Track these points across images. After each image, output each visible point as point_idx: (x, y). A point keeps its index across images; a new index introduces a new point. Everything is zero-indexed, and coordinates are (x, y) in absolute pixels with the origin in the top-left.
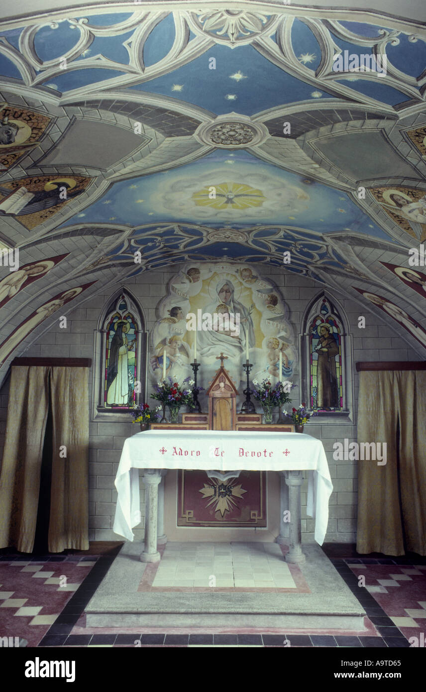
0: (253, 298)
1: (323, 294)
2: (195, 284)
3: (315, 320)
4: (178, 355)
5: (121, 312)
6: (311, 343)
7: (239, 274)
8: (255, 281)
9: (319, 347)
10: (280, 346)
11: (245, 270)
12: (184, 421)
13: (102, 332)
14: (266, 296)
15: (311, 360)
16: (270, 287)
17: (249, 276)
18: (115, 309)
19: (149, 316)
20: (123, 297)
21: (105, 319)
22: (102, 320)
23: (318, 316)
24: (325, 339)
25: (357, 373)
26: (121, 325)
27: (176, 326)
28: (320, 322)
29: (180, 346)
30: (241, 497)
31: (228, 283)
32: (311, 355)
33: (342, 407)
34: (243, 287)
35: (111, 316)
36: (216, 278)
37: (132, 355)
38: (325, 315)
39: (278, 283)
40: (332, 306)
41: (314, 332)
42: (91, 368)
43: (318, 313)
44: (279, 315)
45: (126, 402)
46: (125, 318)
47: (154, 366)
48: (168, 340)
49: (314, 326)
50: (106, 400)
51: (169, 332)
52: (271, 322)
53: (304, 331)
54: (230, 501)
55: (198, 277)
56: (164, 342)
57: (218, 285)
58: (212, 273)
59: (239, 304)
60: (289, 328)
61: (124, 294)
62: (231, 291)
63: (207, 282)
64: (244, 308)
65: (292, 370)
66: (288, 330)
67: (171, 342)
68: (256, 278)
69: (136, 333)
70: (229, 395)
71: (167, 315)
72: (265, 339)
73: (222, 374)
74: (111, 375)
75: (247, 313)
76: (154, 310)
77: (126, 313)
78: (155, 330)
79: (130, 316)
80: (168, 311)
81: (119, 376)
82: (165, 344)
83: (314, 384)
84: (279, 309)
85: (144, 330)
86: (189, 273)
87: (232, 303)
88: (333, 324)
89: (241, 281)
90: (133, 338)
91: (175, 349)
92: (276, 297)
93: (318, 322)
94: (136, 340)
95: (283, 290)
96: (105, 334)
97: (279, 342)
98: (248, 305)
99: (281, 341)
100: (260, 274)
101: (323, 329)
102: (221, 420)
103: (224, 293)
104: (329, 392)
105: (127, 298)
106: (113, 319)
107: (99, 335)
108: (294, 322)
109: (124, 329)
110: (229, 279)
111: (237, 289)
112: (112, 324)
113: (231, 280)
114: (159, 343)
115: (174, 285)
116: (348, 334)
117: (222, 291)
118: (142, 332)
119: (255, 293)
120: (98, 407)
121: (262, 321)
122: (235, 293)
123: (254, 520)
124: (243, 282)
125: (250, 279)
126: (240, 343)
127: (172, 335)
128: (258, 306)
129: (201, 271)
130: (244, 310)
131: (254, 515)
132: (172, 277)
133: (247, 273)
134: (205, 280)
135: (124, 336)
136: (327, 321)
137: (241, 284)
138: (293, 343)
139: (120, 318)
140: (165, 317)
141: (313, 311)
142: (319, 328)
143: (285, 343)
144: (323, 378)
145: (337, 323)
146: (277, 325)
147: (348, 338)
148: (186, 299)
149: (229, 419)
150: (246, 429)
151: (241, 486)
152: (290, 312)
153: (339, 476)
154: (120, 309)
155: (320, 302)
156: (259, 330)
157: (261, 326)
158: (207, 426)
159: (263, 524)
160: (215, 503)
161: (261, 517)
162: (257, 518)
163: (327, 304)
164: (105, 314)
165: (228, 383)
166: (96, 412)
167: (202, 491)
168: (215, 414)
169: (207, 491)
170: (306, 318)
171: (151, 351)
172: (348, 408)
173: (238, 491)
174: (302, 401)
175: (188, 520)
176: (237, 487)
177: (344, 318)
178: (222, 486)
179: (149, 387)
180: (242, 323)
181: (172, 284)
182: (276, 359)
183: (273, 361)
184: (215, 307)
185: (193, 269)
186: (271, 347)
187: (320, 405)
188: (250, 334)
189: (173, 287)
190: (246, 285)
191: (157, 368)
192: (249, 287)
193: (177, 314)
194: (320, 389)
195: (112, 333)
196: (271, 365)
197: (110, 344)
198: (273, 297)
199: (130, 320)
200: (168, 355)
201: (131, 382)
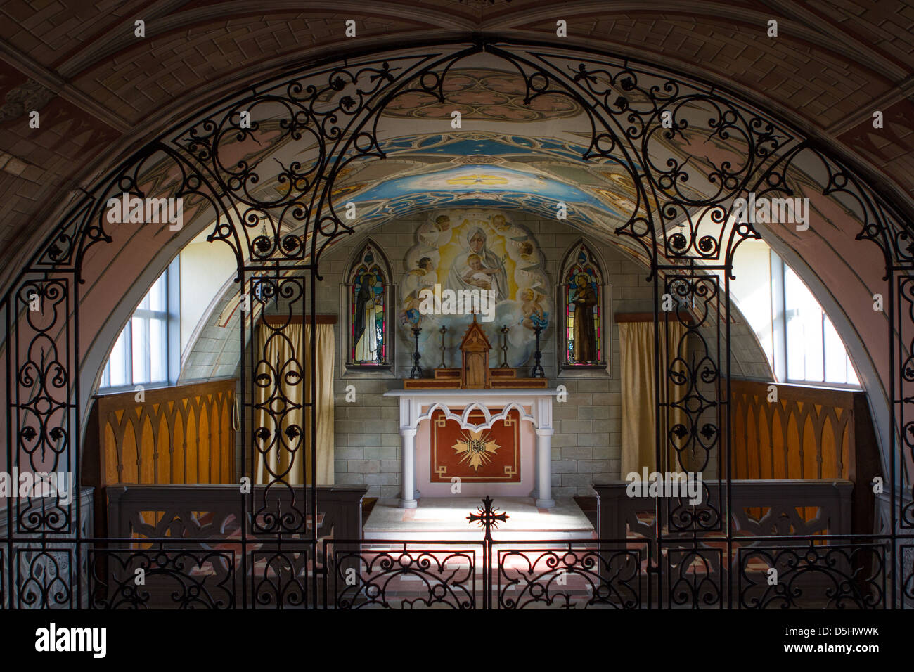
0: (507, 247)
1: (580, 241)
2: (445, 232)
3: (572, 269)
5: (367, 264)
6: (567, 293)
7: (491, 220)
8: (509, 228)
9: (577, 297)
10: (535, 298)
11: (498, 216)
12: (436, 376)
13: (347, 285)
14: (519, 244)
15: (568, 311)
16: (524, 234)
17: (502, 223)
18: (360, 261)
19: (397, 268)
20: (369, 248)
21: (350, 271)
22: (348, 271)
23: (576, 264)
24: (583, 289)
25: (614, 324)
26: (368, 277)
27: (425, 278)
28: (578, 271)
30: (495, 452)
31: (480, 231)
32: (567, 306)
33: (599, 360)
34: (495, 235)
35: (356, 268)
36: (467, 225)
37: (380, 309)
38: (582, 263)
39: (533, 232)
40: (591, 254)
41: (571, 282)
42: (337, 325)
43: (576, 261)
44: (534, 265)
45: (375, 358)
46: (372, 270)
47: (404, 321)
48: (417, 293)
49: (571, 276)
50: (354, 357)
51: (418, 285)
52: (526, 272)
53: (561, 281)
54: (484, 457)
55: (448, 225)
56: (413, 295)
57: (468, 234)
58: (462, 221)
59: (492, 253)
60: (545, 278)
61: (369, 245)
62: (483, 239)
63: (457, 231)
64: (496, 257)
65: (547, 323)
66: (543, 281)
68: (510, 224)
69: (384, 286)
70: (482, 350)
71: (415, 266)
72: (520, 290)
73: (475, 328)
74: (358, 330)
75: (500, 264)
76: (402, 261)
77: (373, 264)
78: (404, 282)
79: (376, 268)
80: (417, 262)
81: (366, 331)
82: (414, 297)
83: (571, 337)
84: (534, 259)
85: (392, 283)
86: (438, 220)
87: (484, 253)
88: (591, 272)
89: (494, 228)
90: (380, 292)
92: (531, 246)
93: (576, 271)
94: (384, 293)
95: (538, 237)
96: (351, 288)
97: (533, 294)
98: (500, 255)
99: (535, 291)
101: (580, 278)
102: (474, 375)
103: (476, 242)
104: (586, 345)
105: (373, 250)
106: (358, 271)
107: (344, 289)
108: (550, 271)
109: (370, 283)
110: (480, 227)
111: (489, 238)
112: (357, 277)
113: (483, 228)
114: (409, 296)
115: (422, 234)
116: (606, 284)
117: (473, 240)
118: (390, 284)
119: (508, 241)
120: (346, 364)
121: (516, 272)
122: (487, 242)
123: (508, 475)
124: (496, 230)
125: (503, 226)
127: (421, 288)
128: (513, 256)
129: (450, 218)
130: (497, 260)
131: (508, 470)
132: (420, 226)
133: (499, 220)
134: (455, 228)
136: (586, 270)
138: (548, 295)
139: (366, 270)
140: (413, 268)
141: (570, 260)
142: (577, 277)
143: (539, 294)
144: (580, 331)
145: (596, 272)
146: (532, 275)
147: (607, 288)
148: (436, 249)
149: (483, 373)
150: (500, 384)
151: (494, 441)
152: (546, 261)
153: (595, 431)
154: (365, 261)
155: (578, 250)
156: (513, 281)
157: (515, 276)
158: (460, 381)
159: (516, 478)
160: (469, 459)
161: (515, 473)
162: (511, 473)
163: (585, 251)
164: (349, 266)
165: (481, 337)
166: (345, 369)
167: (455, 447)
168: (468, 369)
169: (460, 447)
170: (563, 267)
171: (400, 304)
172: (606, 360)
173: (491, 447)
174: (558, 355)
175: (442, 476)
176: (490, 443)
177: (602, 267)
178: (476, 442)
179: (399, 342)
180: (494, 274)
181: (420, 233)
182: (531, 311)
183: (528, 314)
184: (465, 257)
185: (442, 216)
186: (526, 298)
187: (576, 358)
188: (503, 285)
189: (421, 236)
190: (497, 232)
191: (406, 322)
192: (501, 234)
193: (426, 265)
194: (576, 342)
195: (358, 286)
196: (526, 317)
197: (356, 298)
198: (527, 245)
199: (377, 273)
200: (417, 309)
201: (380, 337)
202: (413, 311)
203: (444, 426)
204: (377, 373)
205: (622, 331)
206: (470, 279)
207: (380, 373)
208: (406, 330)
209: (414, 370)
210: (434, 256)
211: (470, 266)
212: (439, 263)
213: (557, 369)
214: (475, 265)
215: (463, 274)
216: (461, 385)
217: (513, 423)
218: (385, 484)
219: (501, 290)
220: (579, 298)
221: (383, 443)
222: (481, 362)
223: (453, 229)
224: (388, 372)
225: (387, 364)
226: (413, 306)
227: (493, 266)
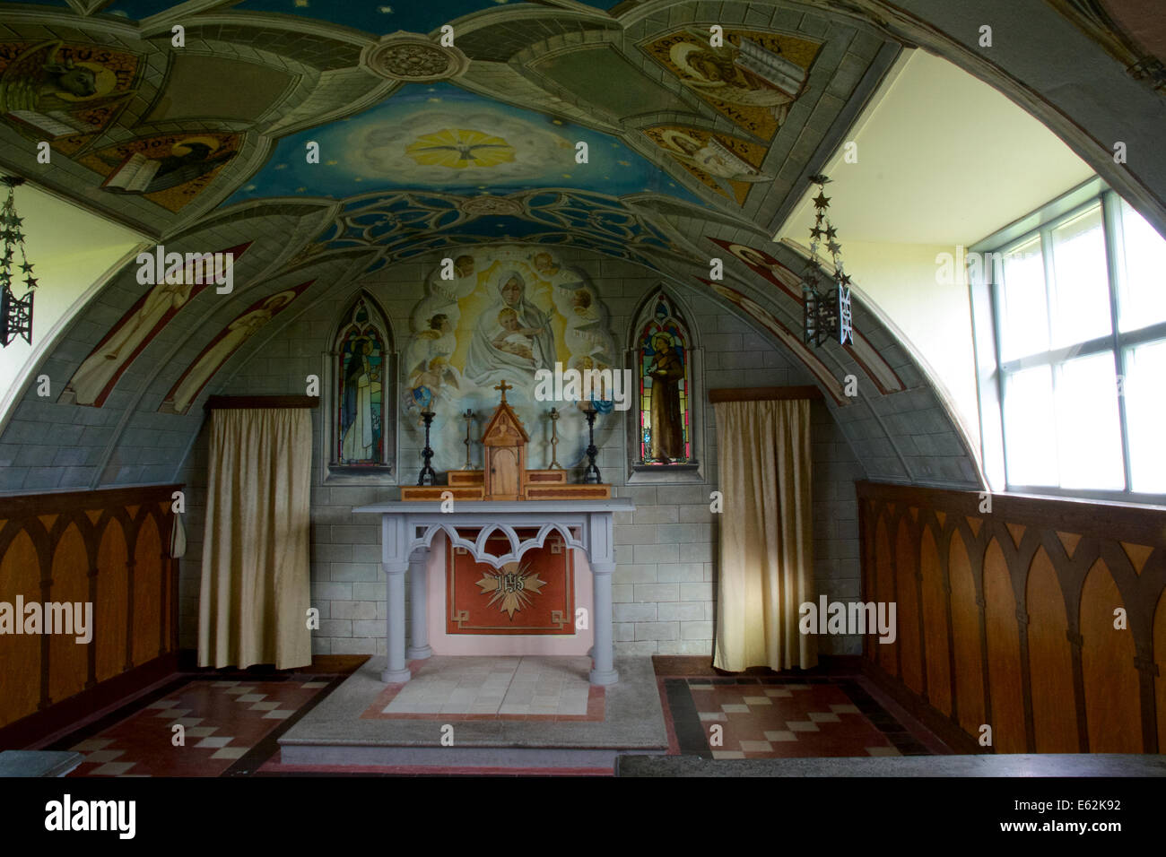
0: (554, 297)
1: (659, 288)
3: (648, 327)
4: (443, 385)
5: (359, 325)
6: (640, 362)
7: (533, 260)
8: (557, 272)
9: (654, 368)
11: (541, 255)
12: (450, 482)
13: (332, 354)
14: (572, 294)
15: (642, 388)
16: (578, 280)
17: (548, 264)
18: (350, 320)
19: (401, 330)
20: (362, 303)
21: (337, 334)
22: (334, 334)
23: (652, 321)
24: (663, 356)
25: (710, 405)
26: (361, 344)
27: (440, 342)
28: (655, 331)
29: (444, 373)
30: (538, 591)
31: (516, 276)
32: (642, 380)
33: (687, 456)
35: (345, 330)
36: (498, 269)
37: (376, 387)
38: (662, 319)
39: (591, 275)
40: (673, 305)
41: (647, 346)
42: (317, 411)
43: (652, 317)
44: (592, 322)
45: (369, 457)
46: (366, 333)
47: (409, 403)
48: (428, 364)
49: (646, 337)
50: (341, 455)
51: (430, 353)
52: (581, 333)
53: (631, 345)
54: (523, 599)
55: (471, 269)
56: (422, 367)
57: (500, 280)
58: (492, 262)
59: (533, 306)
60: (608, 340)
61: (363, 298)
62: (520, 288)
63: (484, 276)
64: (539, 313)
65: (612, 404)
66: (606, 344)
67: (432, 366)
68: (557, 267)
69: (383, 354)
70: (514, 443)
71: (426, 327)
72: (572, 358)
73: (504, 411)
74: (346, 418)
75: (544, 321)
76: (408, 320)
77: (368, 325)
78: (409, 349)
79: (373, 330)
80: (428, 321)
81: (358, 419)
82: (425, 371)
83: (647, 424)
84: (593, 313)
85: (393, 351)
86: (457, 262)
87: (521, 305)
88: (675, 332)
89: (536, 271)
91: (438, 377)
92: (589, 295)
93: (653, 331)
94: (382, 364)
95: (598, 283)
96: (337, 357)
97: (592, 363)
98: (545, 309)
99: (593, 359)
100: (564, 261)
101: (659, 340)
102: (503, 480)
103: (510, 291)
104: (668, 436)
105: (368, 304)
106: (348, 335)
107: (328, 359)
108: (616, 332)
109: (365, 350)
110: (516, 270)
111: (529, 285)
112: (347, 343)
113: (521, 272)
114: (416, 369)
115: (435, 282)
116: (696, 348)
117: (506, 288)
118: (390, 352)
119: (556, 289)
120: (331, 464)
121: (567, 332)
122: (527, 291)
123: (558, 624)
124: (539, 274)
125: (549, 269)
126: (534, 366)
127: (434, 356)
128: (562, 309)
129: (474, 259)
130: (540, 317)
131: (558, 616)
132: (433, 270)
133: (544, 261)
134: (482, 273)
135: (364, 359)
136: (666, 329)
137: (535, 276)
138: (613, 364)
139: (358, 333)
140: (422, 330)
141: (644, 315)
142: (654, 339)
143: (601, 363)
144: (660, 415)
145: (681, 331)
146: (590, 336)
147: (698, 354)
148: (455, 302)
149: (515, 476)
150: (540, 493)
151: (536, 575)
152: (609, 316)
154: (358, 320)
156: (563, 344)
157: (566, 338)
158: (483, 489)
159: (570, 629)
160: (501, 600)
161: (568, 620)
162: (561, 621)
163: (665, 303)
164: (336, 328)
165: (512, 425)
166: (328, 472)
167: (481, 584)
168: (493, 471)
169: (487, 583)
170: (634, 325)
171: (404, 381)
172: (697, 458)
173: (532, 583)
174: (628, 450)
175: (462, 624)
176: (532, 577)
177: (690, 322)
178: (510, 576)
179: (401, 434)
180: (536, 336)
181: (431, 281)
184: (496, 313)
185: (462, 256)
187: (654, 455)
188: (549, 351)
189: (434, 286)
190: (542, 278)
191: (412, 405)
192: (547, 280)
193: (440, 325)
194: (655, 431)
195: (348, 356)
197: (345, 373)
198: (583, 294)
199: (373, 337)
200: (428, 386)
201: (376, 427)
202: (422, 390)
204: (371, 477)
205: (720, 414)
206: (503, 343)
207: (375, 477)
208: (413, 415)
209: (423, 472)
210: (452, 311)
211: (501, 324)
213: (626, 470)
214: (510, 324)
215: (493, 336)
216: (483, 494)
217: (564, 548)
218: (383, 635)
219: (546, 357)
220: (658, 369)
221: (380, 577)
222: (513, 460)
224: (387, 476)
225: (386, 465)
226: (422, 383)
227: (534, 324)
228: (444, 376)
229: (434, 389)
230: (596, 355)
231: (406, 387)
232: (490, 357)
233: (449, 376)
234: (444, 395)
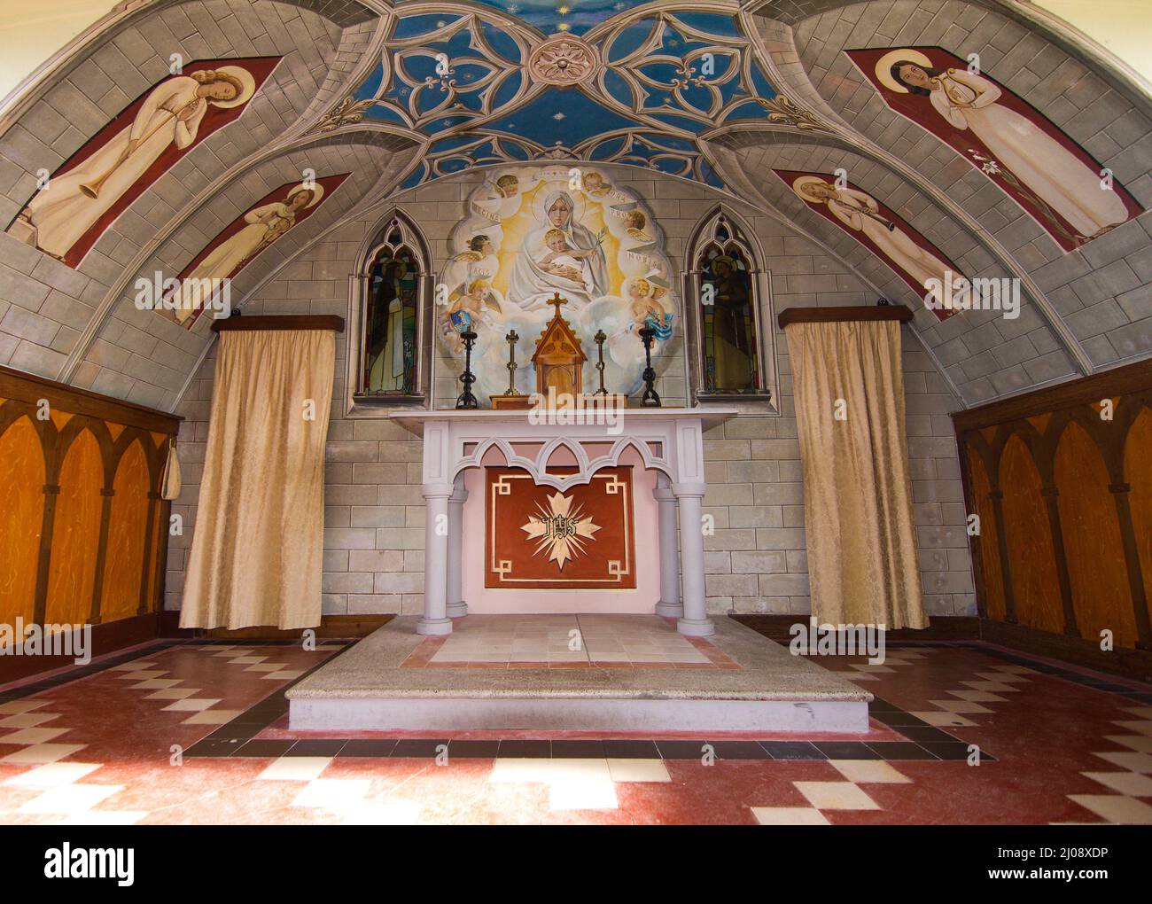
0: (605, 217)
1: (718, 210)
2: (511, 198)
3: (707, 251)
4: (484, 309)
5: (391, 246)
7: (582, 182)
8: (607, 192)
9: (716, 291)
10: (651, 292)
11: (591, 175)
13: (361, 277)
14: (625, 215)
16: (631, 201)
17: (598, 184)
18: (381, 242)
19: (437, 251)
20: (395, 223)
21: (366, 256)
22: (363, 255)
23: (712, 243)
24: (724, 280)
25: (780, 331)
26: (393, 267)
28: (716, 255)
29: (486, 296)
30: (592, 538)
31: (563, 197)
33: (758, 388)
34: (587, 202)
35: (375, 251)
36: (544, 189)
37: (410, 312)
38: (723, 241)
39: (645, 195)
40: (735, 228)
41: (706, 271)
42: (344, 332)
43: (712, 238)
44: (647, 244)
45: (400, 387)
47: (446, 329)
48: (467, 288)
50: (367, 384)
51: (470, 275)
52: (635, 255)
53: (690, 268)
54: (573, 545)
55: (515, 189)
56: (461, 290)
57: (546, 201)
58: (537, 182)
59: (582, 228)
60: (665, 264)
61: (396, 218)
62: (568, 208)
63: (529, 196)
64: (589, 234)
65: (671, 329)
66: (663, 268)
67: (472, 289)
68: (610, 186)
70: (570, 361)
71: (466, 248)
72: (625, 281)
73: (558, 327)
74: (375, 344)
75: (595, 244)
76: (445, 241)
77: (401, 246)
78: (447, 272)
79: (406, 252)
80: (468, 242)
81: (388, 345)
82: (463, 294)
84: (648, 235)
85: (429, 273)
86: (500, 182)
87: (570, 226)
89: (585, 191)
91: (479, 301)
92: (642, 216)
95: (653, 204)
96: (366, 280)
97: (648, 286)
98: (596, 231)
99: (651, 284)
100: (616, 181)
101: (720, 264)
103: (558, 211)
104: (734, 365)
105: (402, 225)
107: (356, 282)
108: (673, 254)
109: (397, 274)
110: (564, 190)
111: (578, 206)
114: (454, 293)
115: (476, 203)
116: (763, 271)
117: (553, 208)
118: (426, 274)
119: (607, 210)
120: (356, 394)
121: (620, 254)
122: (575, 211)
123: (615, 577)
124: (588, 195)
125: (599, 189)
126: (585, 289)
127: (473, 279)
128: (615, 231)
129: (519, 179)
130: (590, 238)
131: (615, 568)
132: (473, 191)
133: (594, 181)
135: (397, 283)
137: (584, 196)
138: (672, 287)
140: (461, 251)
141: (703, 237)
142: (714, 265)
145: (744, 253)
146: (645, 259)
147: (764, 277)
151: (589, 519)
152: (666, 238)
153: (758, 501)
154: (389, 241)
155: (715, 222)
156: (616, 268)
157: (619, 260)
159: (629, 582)
160: (550, 548)
161: (627, 572)
162: (619, 572)
163: (726, 224)
164: (366, 249)
165: (567, 341)
166: (352, 403)
167: (525, 528)
169: (534, 528)
170: (693, 247)
171: (441, 305)
172: (768, 388)
173: (586, 528)
174: (690, 379)
175: (504, 577)
176: (584, 521)
177: (754, 246)
178: (560, 519)
179: (437, 362)
180: (587, 258)
181: (472, 200)
182: (645, 312)
183: (641, 317)
184: (542, 234)
185: (506, 176)
186: (636, 293)
187: (719, 383)
188: (601, 275)
189: (475, 207)
190: (593, 198)
191: (450, 330)
192: (596, 200)
193: (481, 247)
194: (718, 360)
195: (379, 279)
196: (637, 322)
197: (375, 297)
198: (636, 215)
199: (406, 259)
200: (467, 310)
201: (409, 355)
202: (461, 314)
203: (508, 492)
204: (401, 408)
206: (550, 266)
208: (449, 341)
211: (548, 246)
212: (502, 243)
213: (689, 400)
214: (557, 245)
215: (539, 258)
217: (620, 488)
218: (409, 591)
219: (598, 282)
220: (720, 293)
221: (408, 523)
223: (523, 194)
224: (419, 406)
225: (418, 394)
226: (461, 307)
227: (583, 245)
228: (486, 300)
229: (475, 314)
230: (652, 278)
231: (444, 311)
232: (536, 280)
233: (491, 300)
234: (486, 319)
